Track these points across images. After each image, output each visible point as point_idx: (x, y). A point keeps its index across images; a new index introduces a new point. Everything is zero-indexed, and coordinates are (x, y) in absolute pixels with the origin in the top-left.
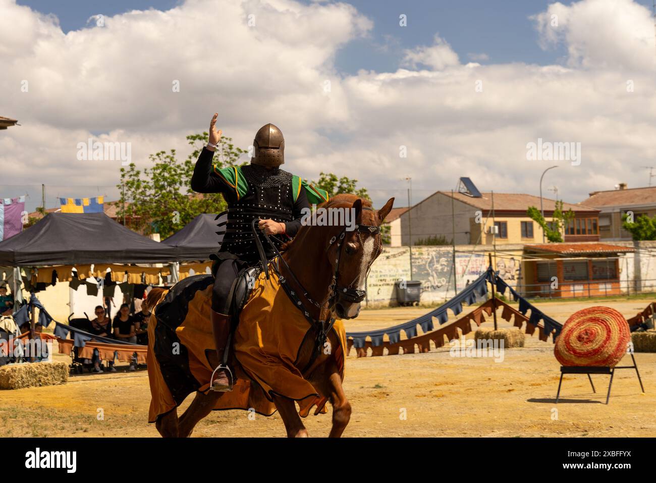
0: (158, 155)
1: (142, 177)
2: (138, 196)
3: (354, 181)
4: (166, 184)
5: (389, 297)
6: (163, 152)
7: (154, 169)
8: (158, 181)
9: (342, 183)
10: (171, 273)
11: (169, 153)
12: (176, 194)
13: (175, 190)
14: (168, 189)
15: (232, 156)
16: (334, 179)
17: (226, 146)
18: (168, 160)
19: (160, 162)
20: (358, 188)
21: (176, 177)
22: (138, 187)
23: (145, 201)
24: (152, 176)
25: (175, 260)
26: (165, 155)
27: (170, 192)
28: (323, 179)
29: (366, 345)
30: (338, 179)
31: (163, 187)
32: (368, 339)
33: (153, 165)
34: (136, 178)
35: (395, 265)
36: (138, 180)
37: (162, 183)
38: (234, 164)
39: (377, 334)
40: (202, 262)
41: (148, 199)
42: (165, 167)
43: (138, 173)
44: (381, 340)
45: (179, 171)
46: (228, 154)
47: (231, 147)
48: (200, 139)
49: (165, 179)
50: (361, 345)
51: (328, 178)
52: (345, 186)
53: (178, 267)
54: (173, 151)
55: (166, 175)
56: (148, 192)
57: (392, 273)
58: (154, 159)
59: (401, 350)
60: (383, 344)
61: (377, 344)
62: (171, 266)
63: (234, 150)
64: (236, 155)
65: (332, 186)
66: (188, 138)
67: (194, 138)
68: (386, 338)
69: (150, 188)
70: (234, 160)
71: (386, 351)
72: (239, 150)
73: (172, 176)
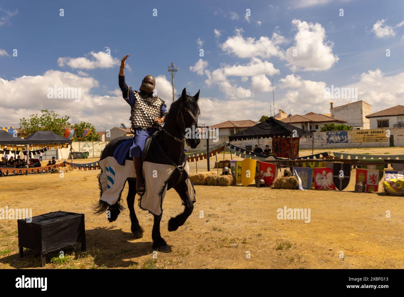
0: (32, 115)
1: (27, 122)
2: (26, 127)
3: (90, 124)
4: (34, 123)
5: (100, 155)
6: (34, 115)
7: (31, 119)
8: (32, 123)
9: (87, 124)
10: (26, 148)
11: (35, 115)
12: (38, 126)
13: (37, 125)
14: (35, 125)
15: (55, 116)
16: (85, 123)
17: (53, 113)
18: (35, 117)
19: (32, 117)
20: (91, 126)
21: (38, 122)
22: (26, 124)
23: (28, 128)
24: (30, 121)
25: (27, 144)
26: (34, 116)
27: (36, 126)
28: (82, 123)
29: (86, 167)
30: (86, 123)
31: (33, 124)
32: (87, 165)
33: (31, 118)
34: (25, 122)
35: (102, 146)
36: (26, 122)
37: (33, 123)
38: (55, 118)
39: (90, 164)
40: (37, 144)
41: (29, 128)
42: (34, 119)
43: (26, 120)
44: (91, 166)
45: (39, 120)
46: (53, 116)
47: (54, 114)
48: (45, 111)
49: (34, 122)
50: (85, 167)
51: (83, 123)
52: (88, 125)
53: (28, 146)
54: (37, 114)
55: (35, 121)
56: (29, 126)
57: (101, 148)
58: (31, 117)
59: (97, 168)
60: (91, 167)
61: (90, 167)
62: (26, 146)
63: (55, 115)
64: (56, 116)
65: (84, 125)
66: (41, 111)
67: (43, 111)
68: (92, 165)
69: (29, 125)
70: (55, 117)
71: (92, 169)
72: (57, 115)
73: (36, 121)
